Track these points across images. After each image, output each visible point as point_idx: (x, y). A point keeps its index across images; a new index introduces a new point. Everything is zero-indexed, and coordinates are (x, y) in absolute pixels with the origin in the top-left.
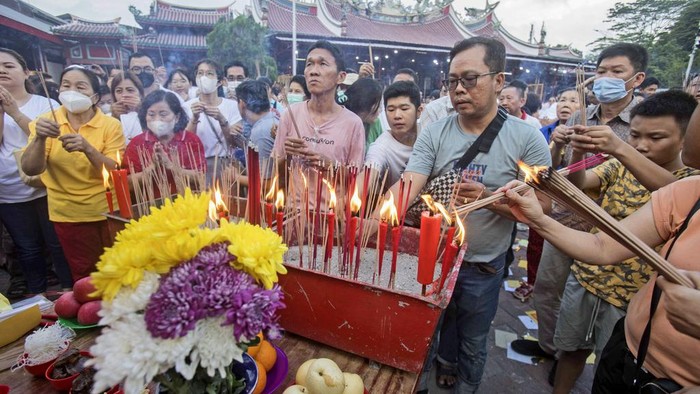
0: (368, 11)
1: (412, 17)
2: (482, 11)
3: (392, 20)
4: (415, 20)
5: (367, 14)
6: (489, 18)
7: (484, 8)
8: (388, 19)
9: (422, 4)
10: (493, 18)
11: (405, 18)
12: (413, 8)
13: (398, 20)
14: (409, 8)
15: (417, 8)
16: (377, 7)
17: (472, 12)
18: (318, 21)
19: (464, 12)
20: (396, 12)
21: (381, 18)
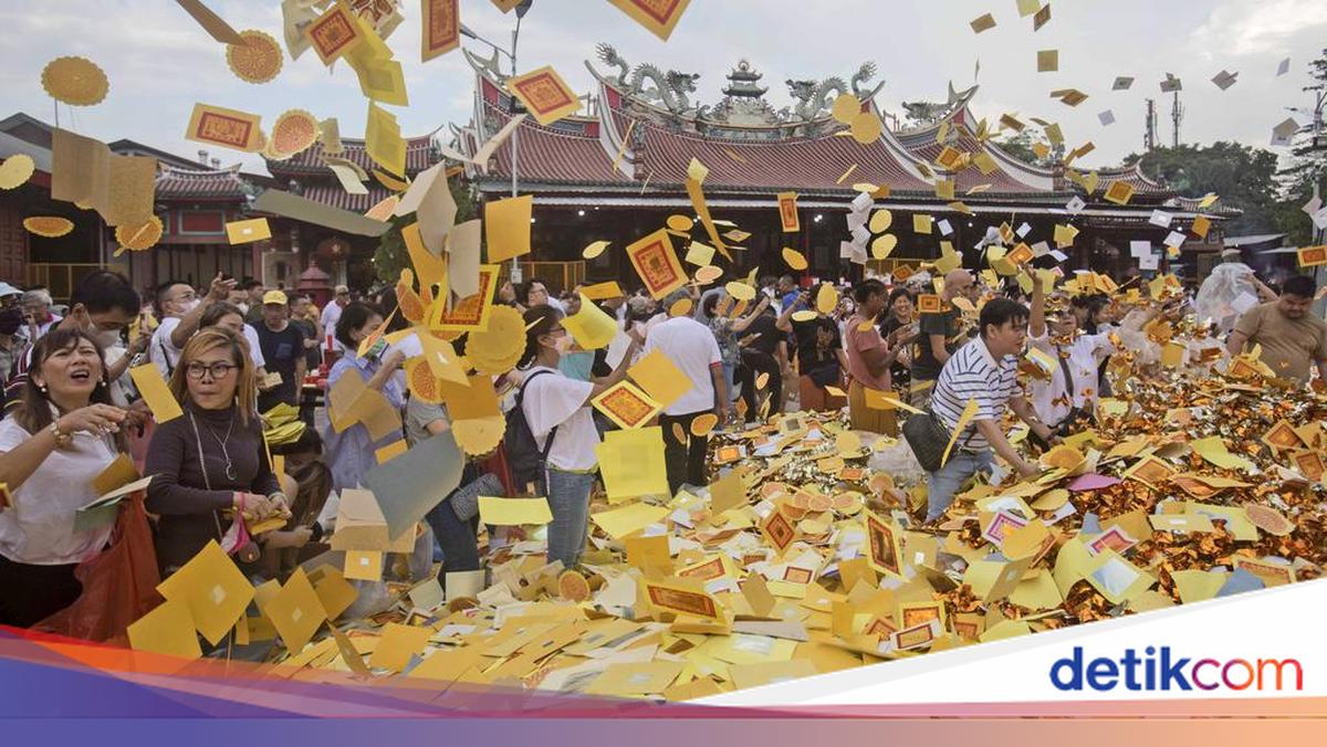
0: (699, 126)
1: (793, 129)
2: (941, 108)
3: (751, 136)
4: (798, 133)
5: (698, 128)
6: (959, 117)
7: (945, 102)
8: (741, 135)
9: (810, 104)
10: (967, 119)
11: (777, 131)
12: (792, 111)
13: (762, 136)
14: (785, 112)
15: (801, 112)
16: (718, 115)
17: (920, 110)
18: (599, 146)
19: (901, 114)
20: (758, 122)
21: (728, 135)
